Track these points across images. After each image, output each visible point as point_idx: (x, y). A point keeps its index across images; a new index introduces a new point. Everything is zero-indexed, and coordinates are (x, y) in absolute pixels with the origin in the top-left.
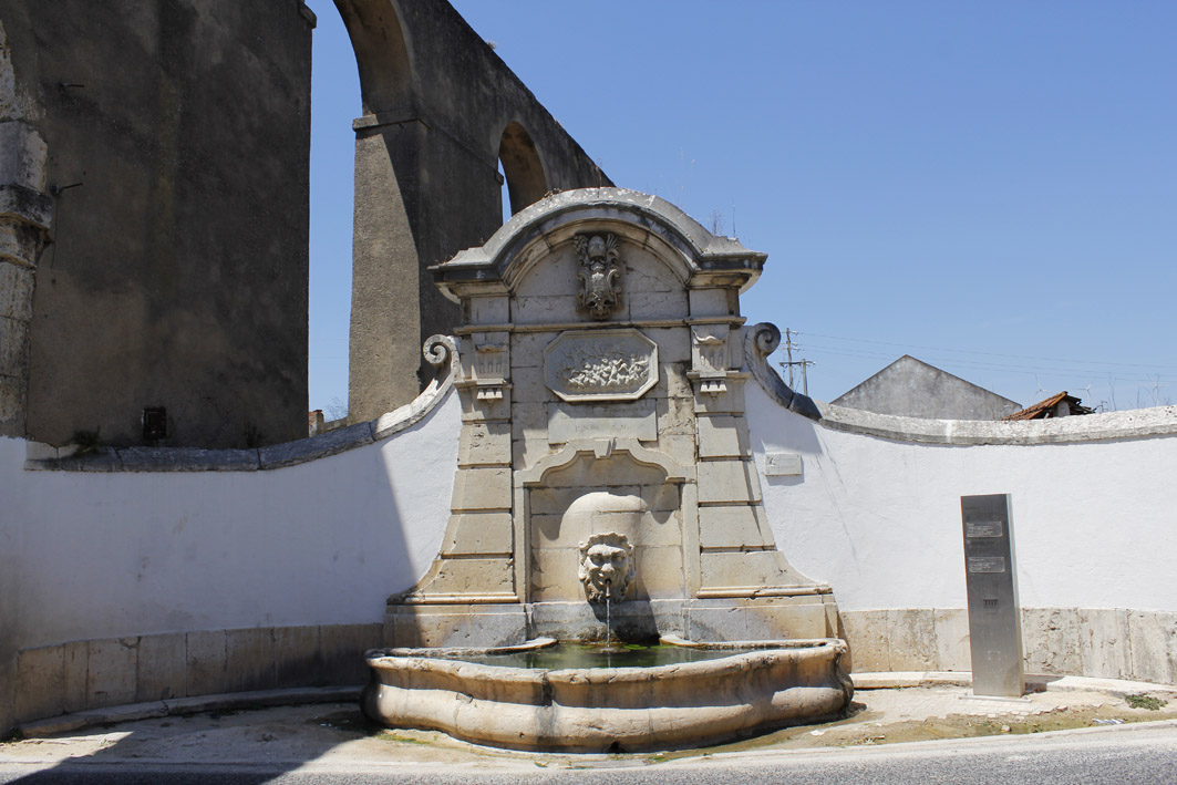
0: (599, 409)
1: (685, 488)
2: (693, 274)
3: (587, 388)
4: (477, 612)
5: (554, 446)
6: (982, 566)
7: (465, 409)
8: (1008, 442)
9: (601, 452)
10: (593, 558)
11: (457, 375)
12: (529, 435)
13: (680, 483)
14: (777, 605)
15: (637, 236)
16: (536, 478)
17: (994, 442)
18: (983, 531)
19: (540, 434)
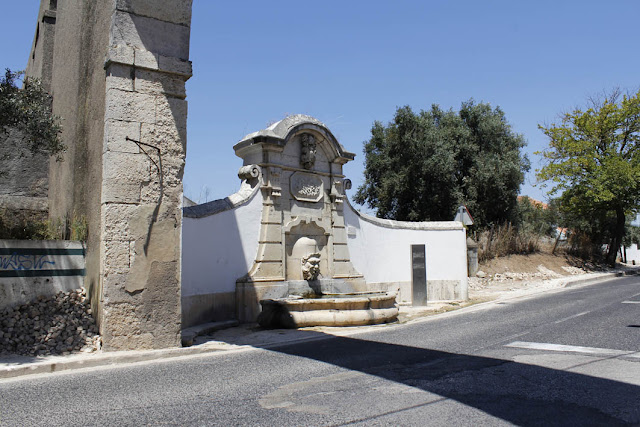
0: (306, 204)
1: (330, 238)
2: (336, 157)
3: (304, 196)
4: (273, 285)
5: (292, 218)
6: (417, 266)
7: (265, 199)
8: (409, 228)
9: (308, 222)
10: (311, 263)
11: (261, 183)
12: (285, 212)
13: (328, 236)
14: (354, 281)
15: (321, 139)
16: (288, 230)
17: (405, 228)
18: (418, 256)
19: (288, 213)
